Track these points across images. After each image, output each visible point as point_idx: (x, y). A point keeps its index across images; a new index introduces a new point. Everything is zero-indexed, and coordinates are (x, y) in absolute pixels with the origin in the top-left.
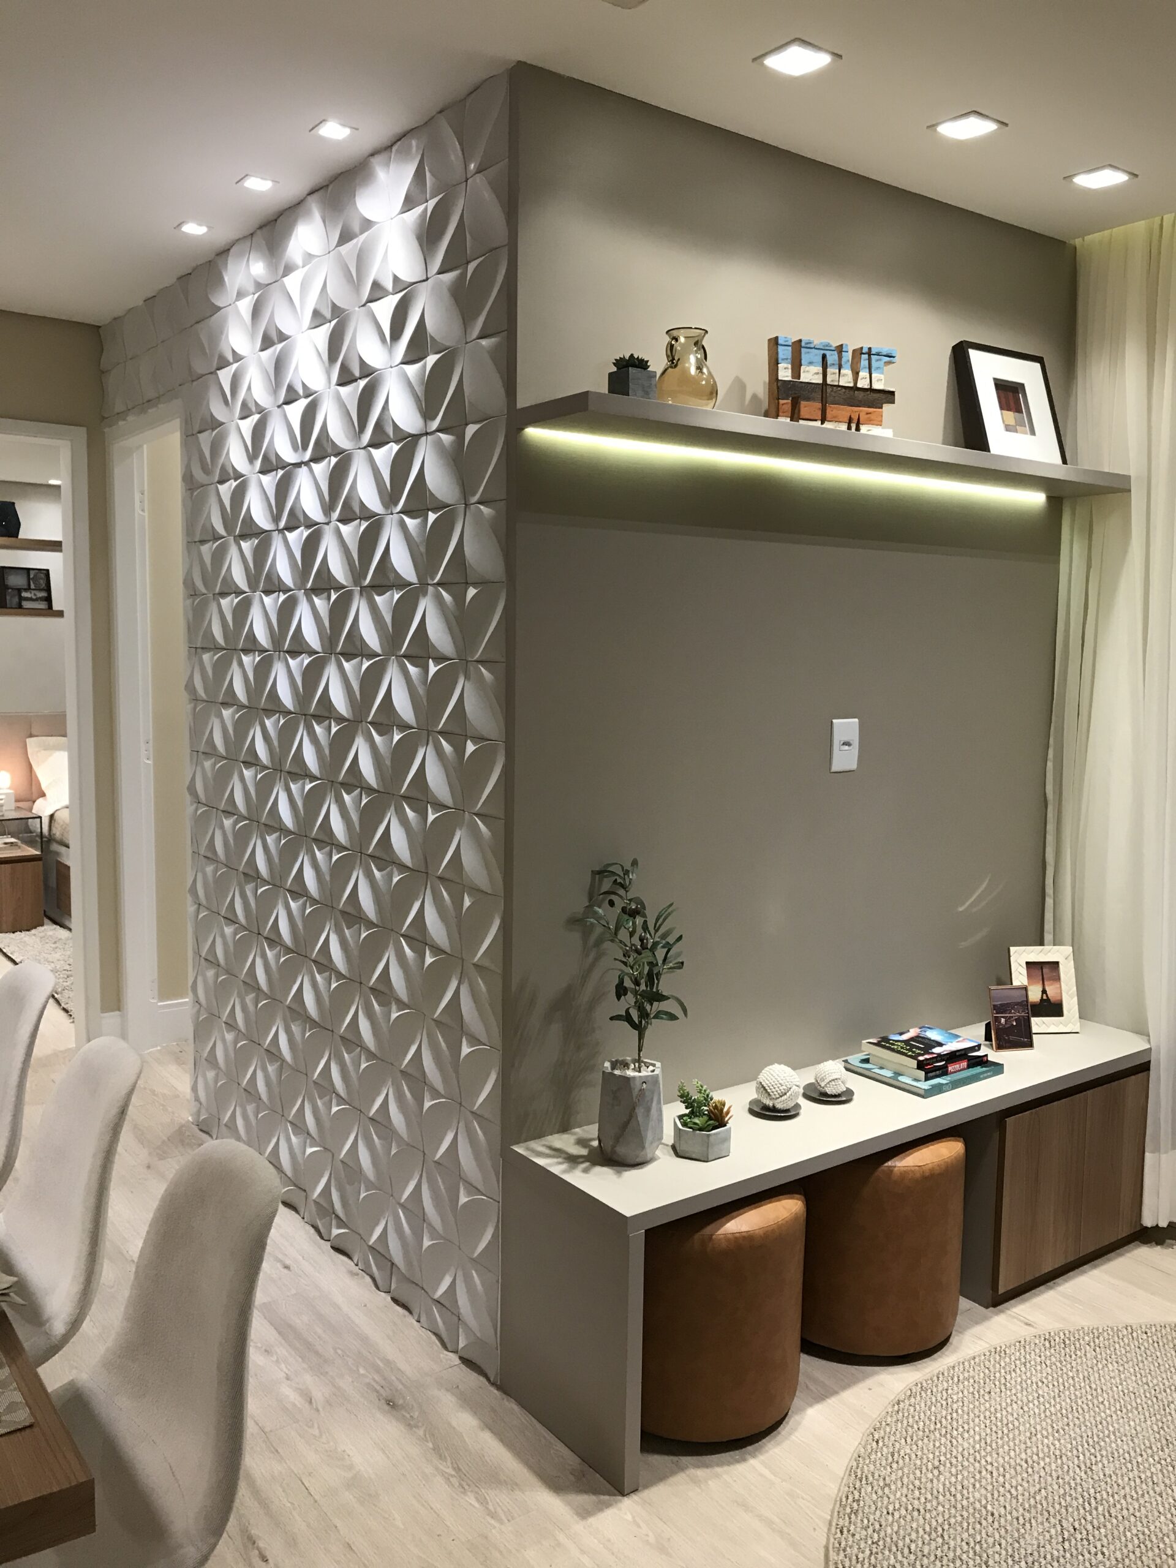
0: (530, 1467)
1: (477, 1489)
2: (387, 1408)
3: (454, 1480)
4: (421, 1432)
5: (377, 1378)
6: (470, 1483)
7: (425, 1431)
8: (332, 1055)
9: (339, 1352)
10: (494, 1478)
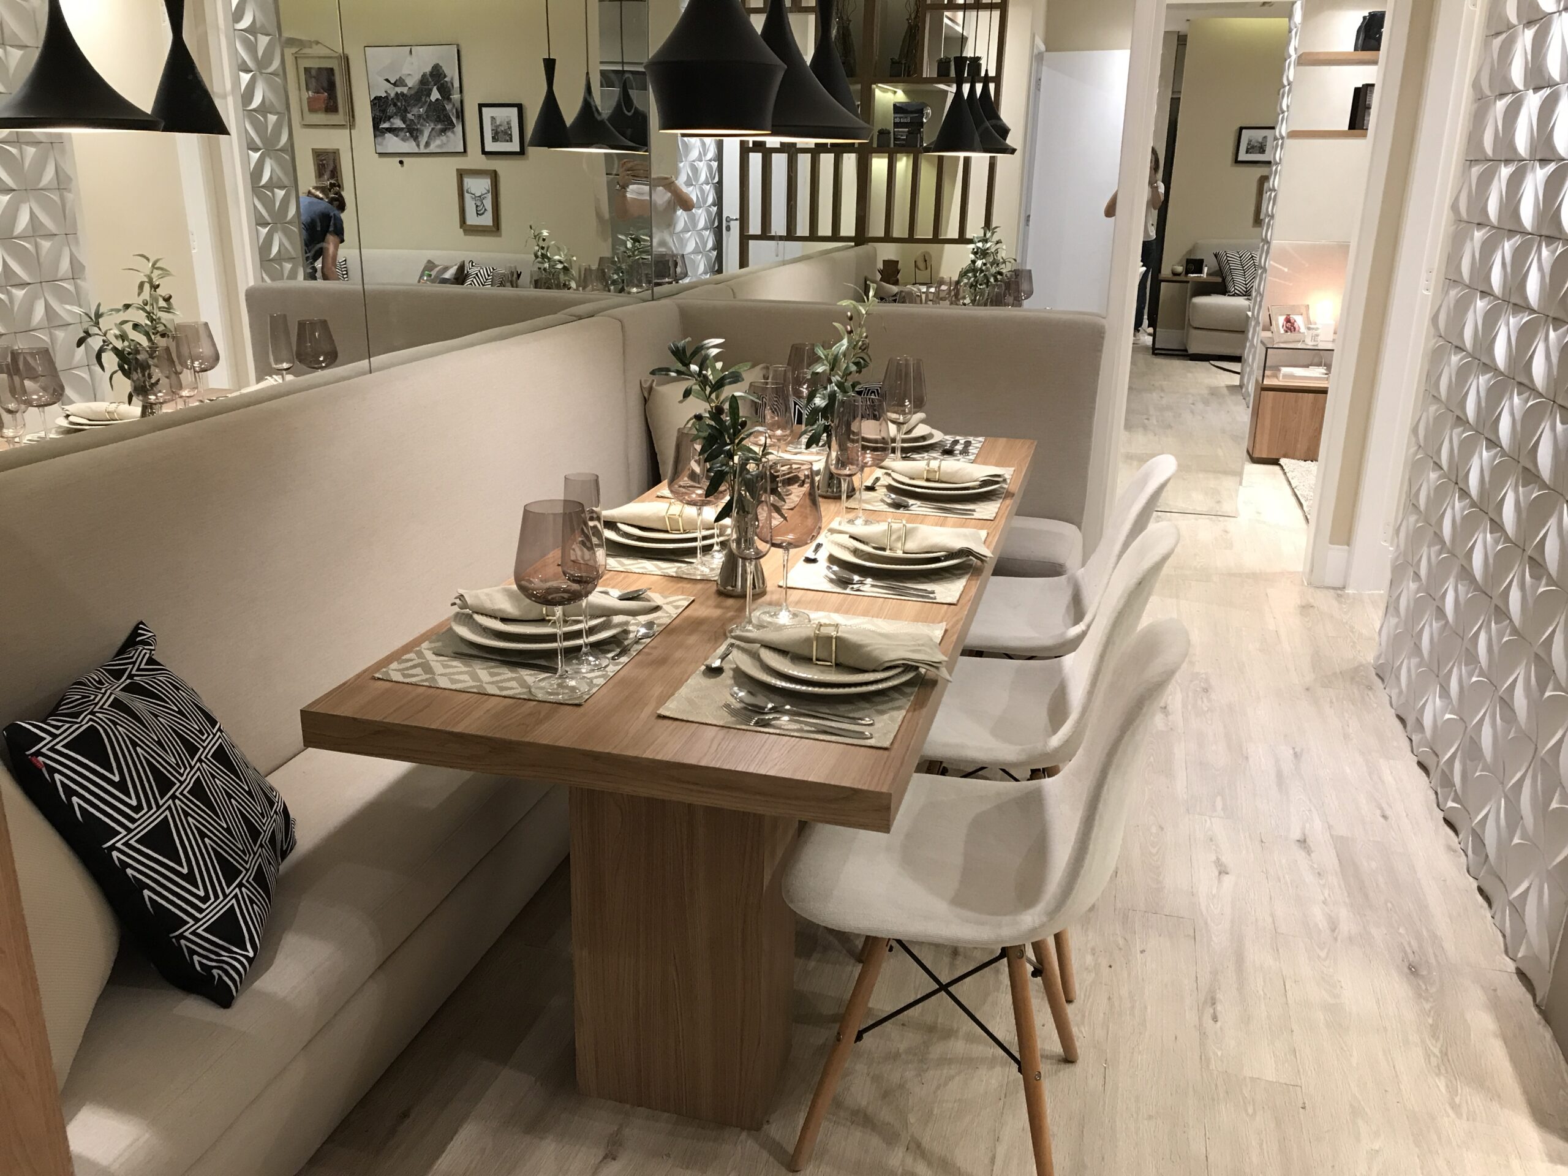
0: (1526, 1092)
1: (1453, 1079)
2: (1406, 970)
3: (1434, 1060)
4: (1427, 1006)
5: (1412, 943)
6: (1449, 1070)
7: (1432, 1008)
8: (1485, 623)
9: (1389, 905)
10: (1480, 1080)
